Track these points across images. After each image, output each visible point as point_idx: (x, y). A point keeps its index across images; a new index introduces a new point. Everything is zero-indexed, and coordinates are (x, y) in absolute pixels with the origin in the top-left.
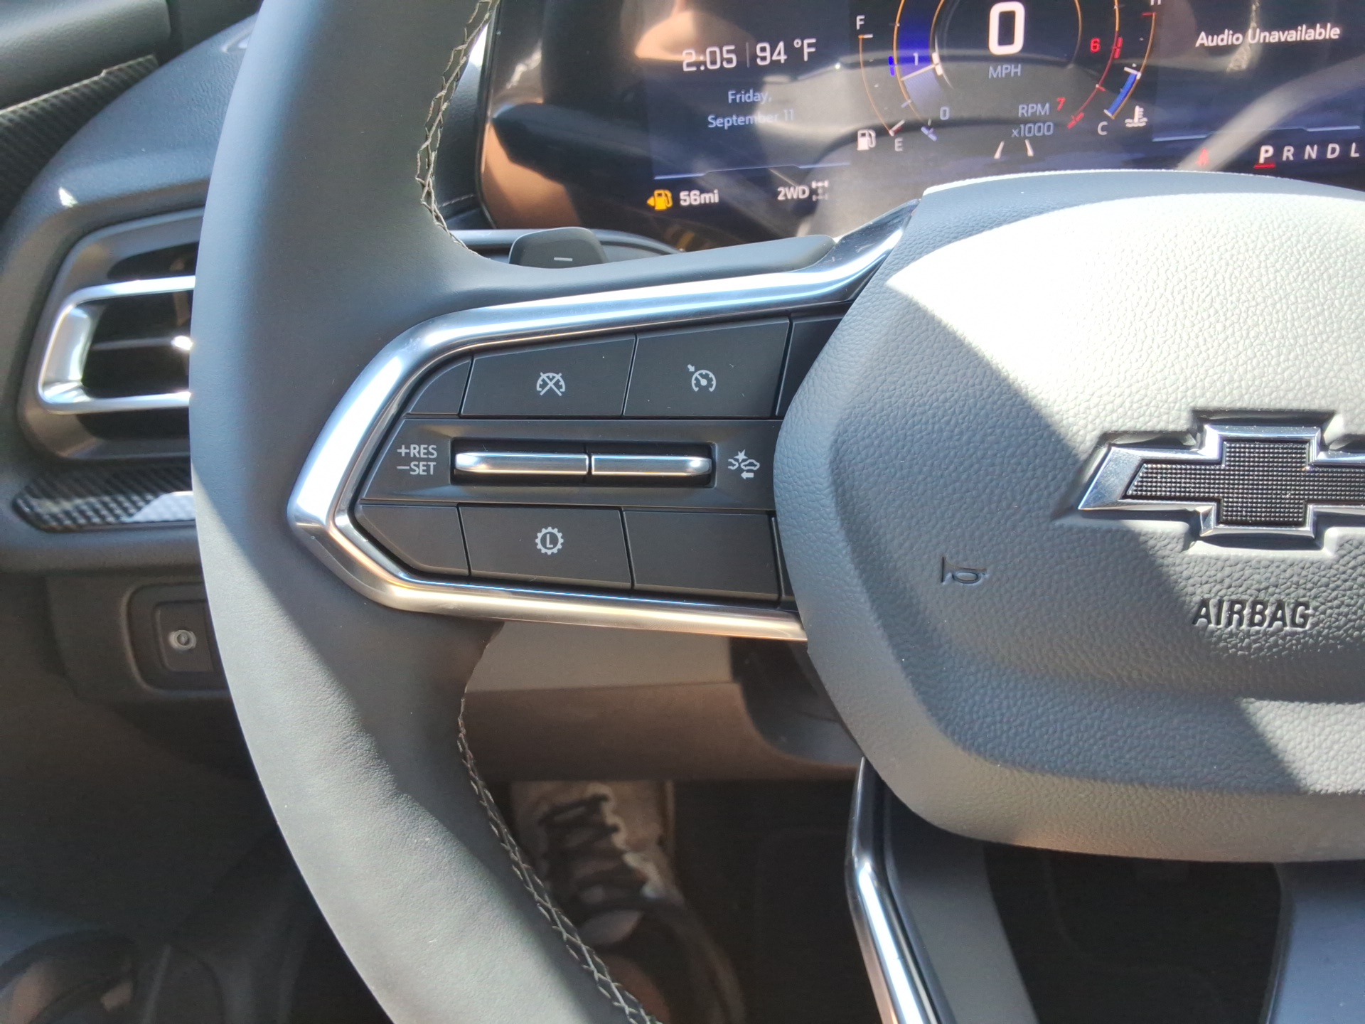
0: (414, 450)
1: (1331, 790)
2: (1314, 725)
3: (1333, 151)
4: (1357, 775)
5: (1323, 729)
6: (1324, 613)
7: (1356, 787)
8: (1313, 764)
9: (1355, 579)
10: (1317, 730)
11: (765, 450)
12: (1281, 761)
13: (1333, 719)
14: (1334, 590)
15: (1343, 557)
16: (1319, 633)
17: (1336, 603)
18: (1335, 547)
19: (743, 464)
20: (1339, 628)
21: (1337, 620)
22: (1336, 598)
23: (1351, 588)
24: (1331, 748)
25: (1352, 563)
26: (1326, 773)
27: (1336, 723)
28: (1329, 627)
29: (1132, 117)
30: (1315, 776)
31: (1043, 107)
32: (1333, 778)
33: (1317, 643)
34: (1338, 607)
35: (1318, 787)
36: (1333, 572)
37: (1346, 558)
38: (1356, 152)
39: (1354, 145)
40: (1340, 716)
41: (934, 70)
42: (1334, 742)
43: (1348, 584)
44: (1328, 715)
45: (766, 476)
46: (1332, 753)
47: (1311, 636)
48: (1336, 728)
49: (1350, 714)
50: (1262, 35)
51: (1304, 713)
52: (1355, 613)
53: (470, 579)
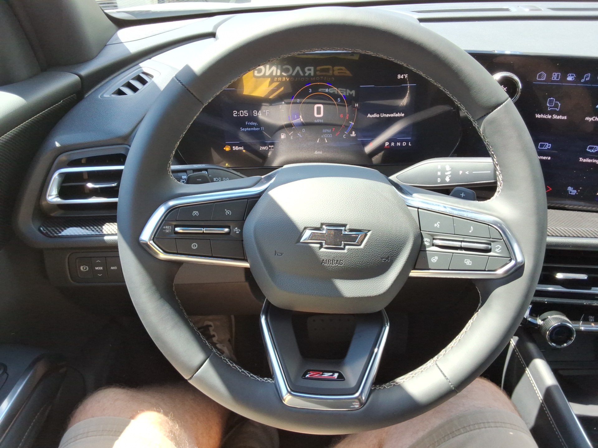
0: (167, 227)
1: (348, 297)
2: (346, 284)
3: (404, 144)
4: (354, 294)
5: (347, 285)
6: (346, 262)
7: (353, 296)
8: (345, 292)
9: (351, 256)
10: (346, 285)
11: (241, 227)
12: (339, 291)
13: (349, 283)
14: (347, 258)
15: (348, 252)
16: (345, 266)
17: (348, 260)
18: (347, 250)
19: (237, 230)
20: (349, 265)
21: (348, 264)
22: (348, 259)
23: (350, 258)
24: (349, 289)
25: (350, 253)
26: (348, 293)
27: (350, 284)
28: (347, 265)
29: (352, 134)
30: (345, 294)
31: (329, 130)
32: (349, 294)
33: (344, 268)
34: (348, 261)
35: (346, 296)
36: (347, 254)
37: (349, 252)
38: (410, 144)
39: (410, 143)
40: (351, 282)
41: (300, 120)
42: (349, 288)
43: (350, 257)
44: (348, 282)
45: (241, 233)
46: (349, 290)
47: (343, 267)
48: (350, 285)
49: (353, 282)
50: (384, 115)
51: (344, 282)
52: (352, 262)
53: (177, 254)
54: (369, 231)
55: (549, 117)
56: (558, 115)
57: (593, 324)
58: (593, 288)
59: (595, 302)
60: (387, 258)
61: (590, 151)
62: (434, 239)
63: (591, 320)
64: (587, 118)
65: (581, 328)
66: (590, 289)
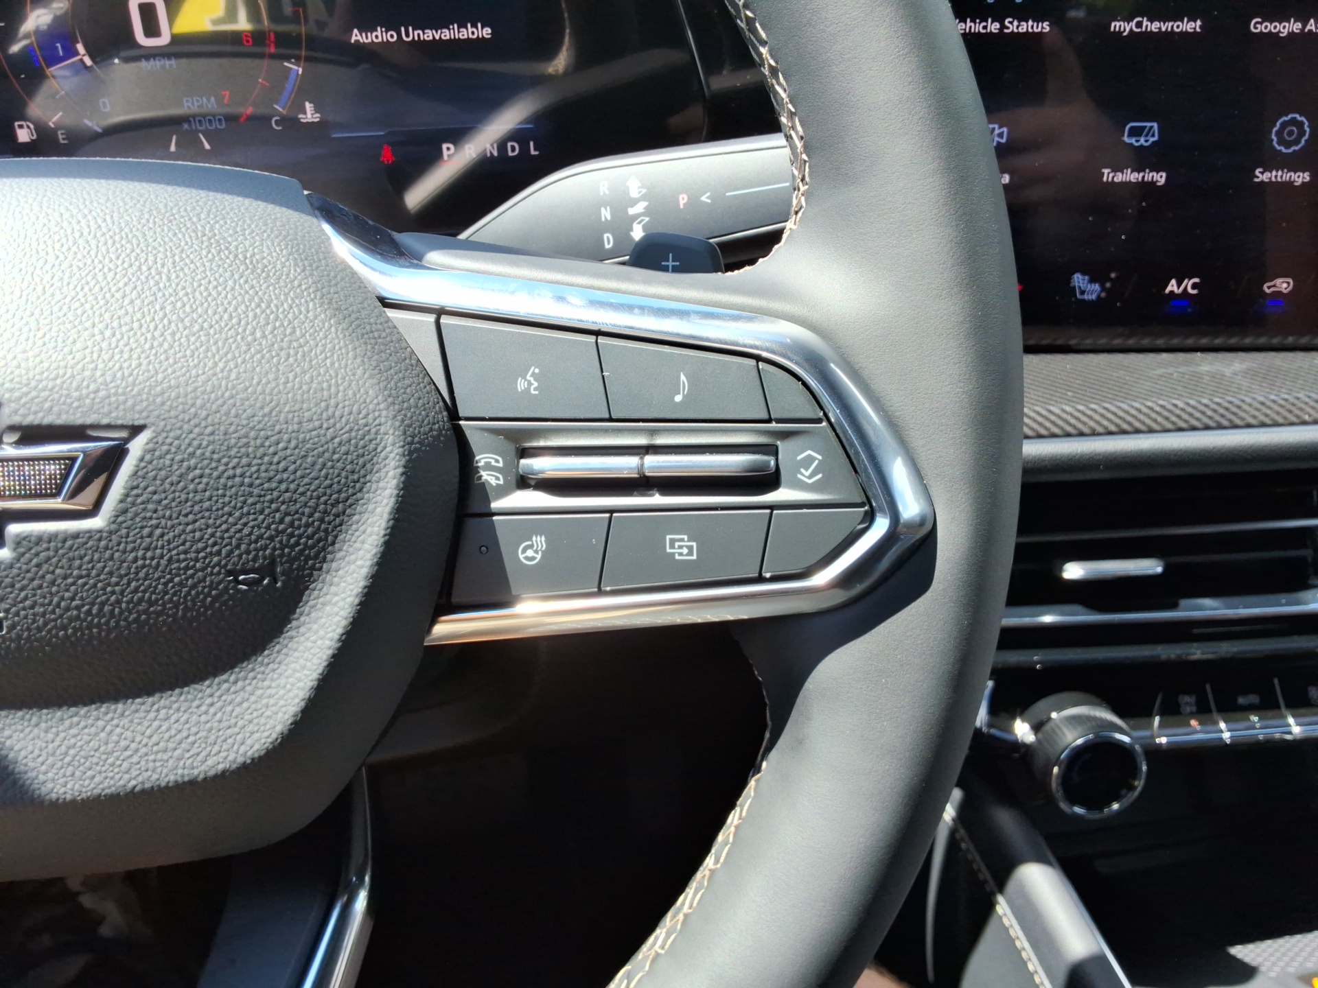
1: (69, 797)
2: (46, 732)
3: (513, 149)
4: (97, 780)
5: (57, 734)
6: (17, 614)
7: (97, 792)
8: (45, 773)
9: (43, 577)
10: (50, 736)
12: (13, 773)
13: (67, 723)
14: (22, 589)
15: (23, 554)
16: (19, 637)
17: (28, 603)
18: (13, 546)
20: (39, 629)
21: (34, 621)
22: (26, 598)
23: (40, 587)
24: (66, 754)
25: (35, 561)
26: (62, 781)
27: (71, 727)
28: (29, 629)
29: (305, 113)
30: (50, 785)
32: (69, 786)
33: (19, 648)
34: (32, 607)
35: (54, 796)
36: (15, 571)
37: (27, 555)
38: (535, 150)
39: (532, 144)
40: (75, 719)
41: (81, 60)
42: (69, 748)
43: (36, 582)
44: (62, 719)
46: (68, 759)
47: (11, 640)
48: (74, 731)
49: (86, 717)
50: (416, 33)
51: (34, 719)
52: (53, 612)
54: (136, 430)
55: (994, 27)
56: (1022, 18)
57: (1194, 723)
58: (1184, 602)
59: (1197, 649)
60: (268, 570)
61: (1133, 141)
62: (524, 453)
63: (1188, 709)
64: (1116, 25)
65: (1157, 741)
66: (1174, 606)
